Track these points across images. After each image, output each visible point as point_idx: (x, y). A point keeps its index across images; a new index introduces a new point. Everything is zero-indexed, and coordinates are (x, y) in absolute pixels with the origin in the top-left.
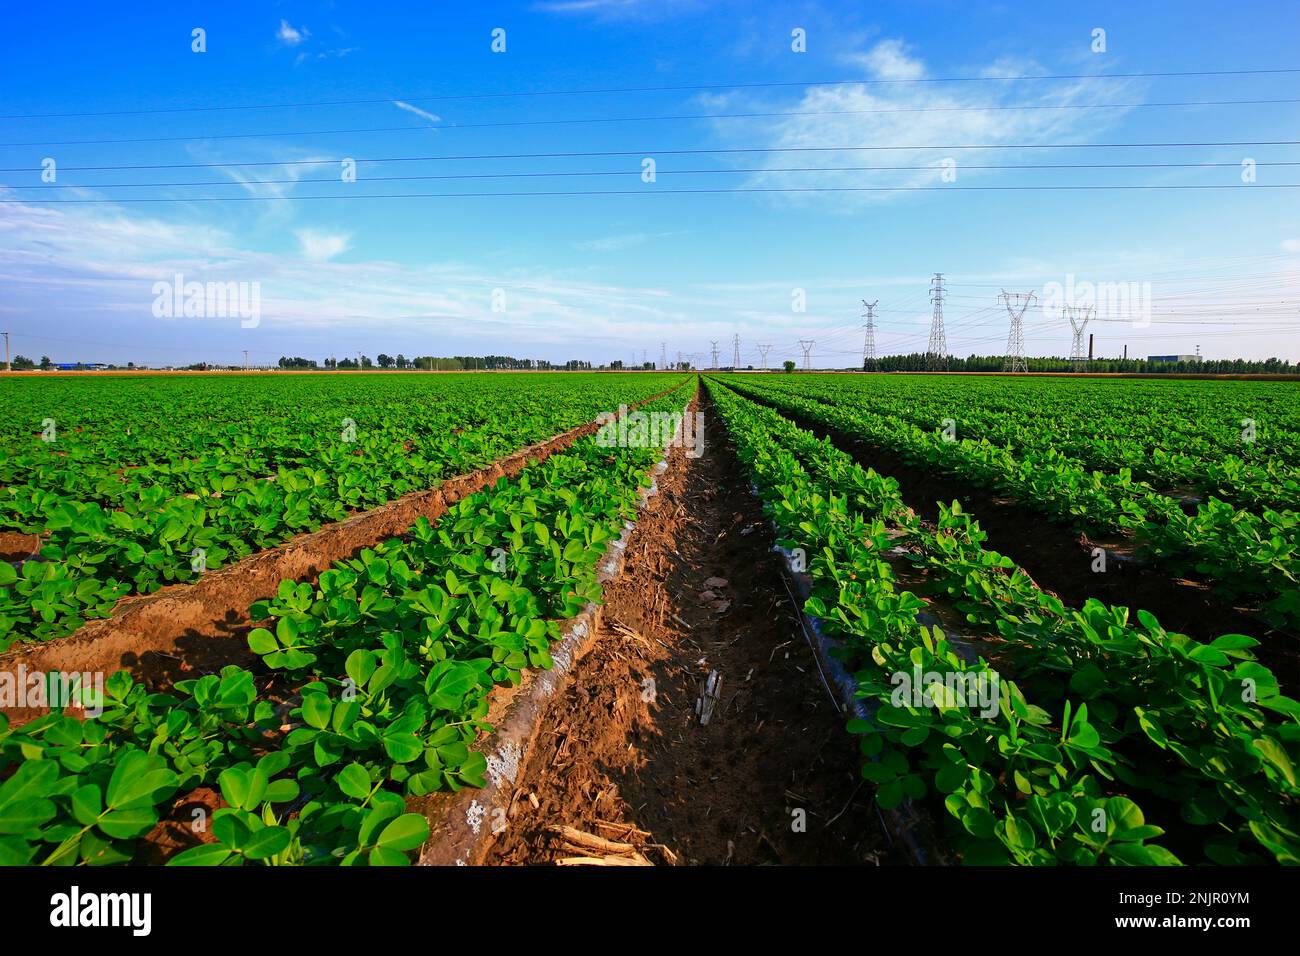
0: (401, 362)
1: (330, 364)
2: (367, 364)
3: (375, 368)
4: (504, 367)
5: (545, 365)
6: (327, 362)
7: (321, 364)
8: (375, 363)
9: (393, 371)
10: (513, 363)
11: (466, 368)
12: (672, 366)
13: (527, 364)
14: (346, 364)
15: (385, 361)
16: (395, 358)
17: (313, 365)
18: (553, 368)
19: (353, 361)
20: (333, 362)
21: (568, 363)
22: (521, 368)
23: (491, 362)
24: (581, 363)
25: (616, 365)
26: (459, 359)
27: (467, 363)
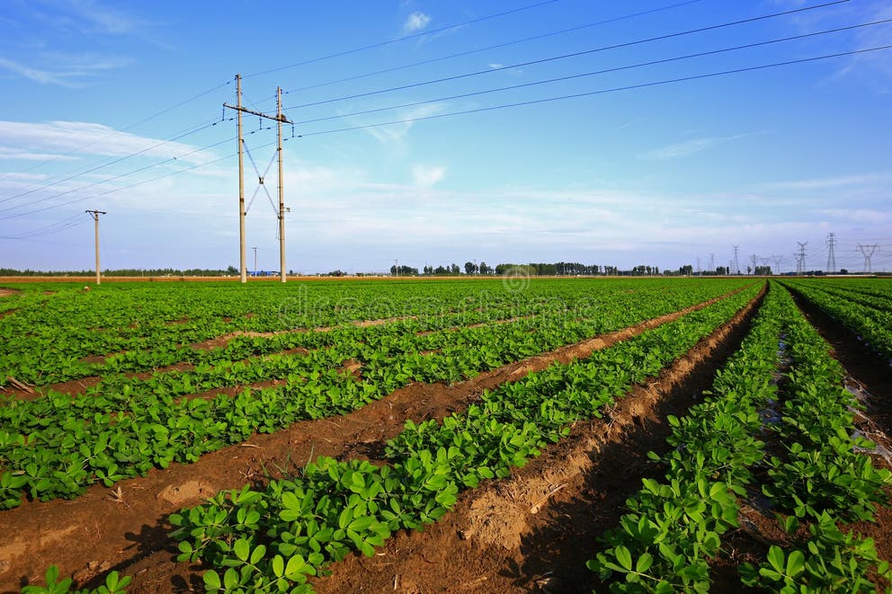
0: (484, 269)
1: (428, 271)
2: (456, 270)
3: (462, 274)
4: (572, 274)
5: (611, 271)
6: (425, 269)
7: (421, 271)
8: (463, 270)
9: (477, 277)
10: (580, 268)
11: (540, 274)
12: (749, 270)
13: (595, 269)
14: (440, 271)
15: (470, 267)
16: (479, 265)
17: (415, 272)
18: (620, 273)
19: (446, 268)
20: (431, 269)
21: (635, 268)
22: (589, 274)
23: (560, 268)
24: (649, 269)
25: (685, 270)
26: (534, 265)
27: (541, 269)
